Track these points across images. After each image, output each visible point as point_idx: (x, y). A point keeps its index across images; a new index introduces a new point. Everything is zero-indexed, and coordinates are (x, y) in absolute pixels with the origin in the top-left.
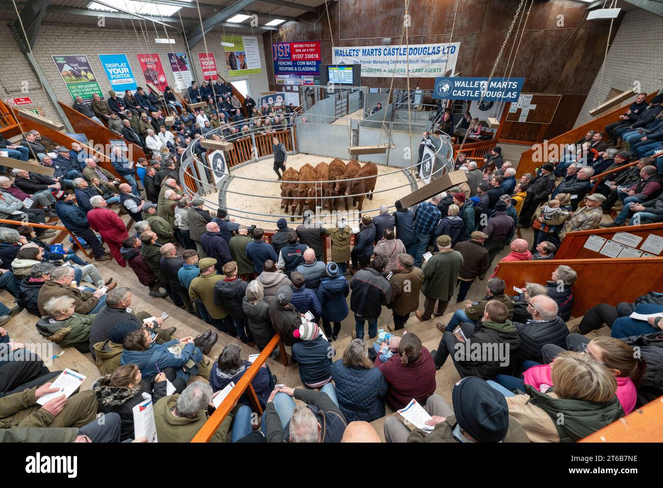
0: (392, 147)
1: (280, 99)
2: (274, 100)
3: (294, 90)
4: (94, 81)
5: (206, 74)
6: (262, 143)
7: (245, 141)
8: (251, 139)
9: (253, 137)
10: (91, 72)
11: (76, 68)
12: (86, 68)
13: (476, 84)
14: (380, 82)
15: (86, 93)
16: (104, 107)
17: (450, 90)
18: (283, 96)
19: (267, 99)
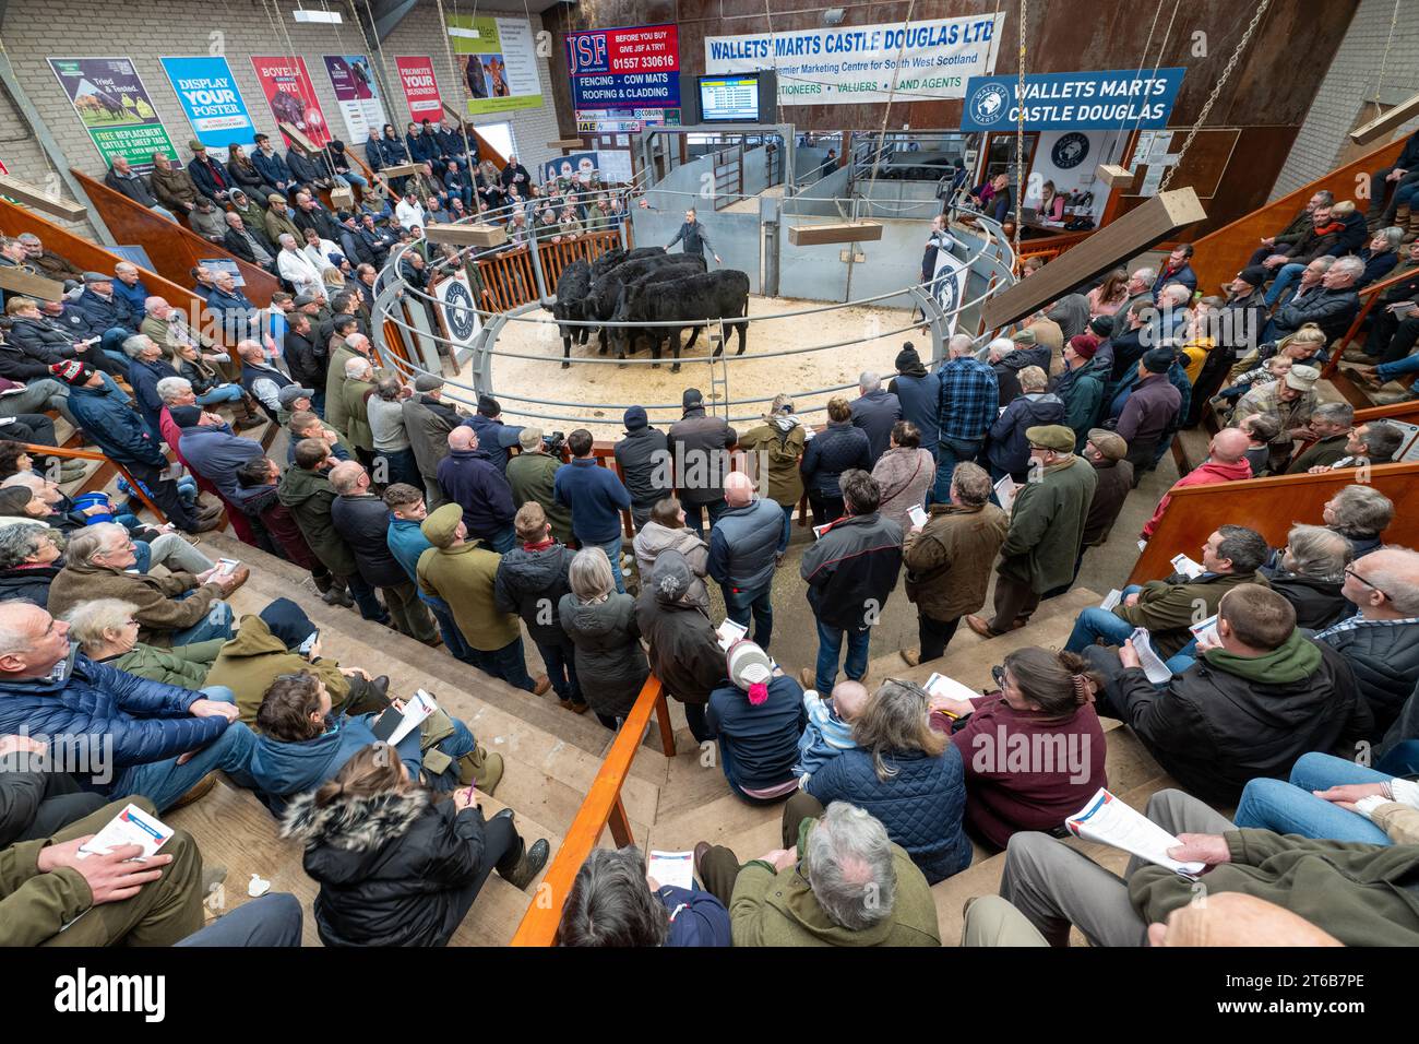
0: (858, 258)
1: (587, 165)
2: (575, 168)
3: (619, 144)
4: (153, 121)
5: (417, 106)
6: (555, 261)
7: (515, 258)
8: (530, 254)
9: (535, 248)
10: (146, 100)
11: (107, 88)
12: (133, 89)
13: (1065, 90)
14: (818, 116)
15: (137, 151)
16: (181, 184)
17: (1003, 109)
18: (594, 158)
19: (557, 164)
